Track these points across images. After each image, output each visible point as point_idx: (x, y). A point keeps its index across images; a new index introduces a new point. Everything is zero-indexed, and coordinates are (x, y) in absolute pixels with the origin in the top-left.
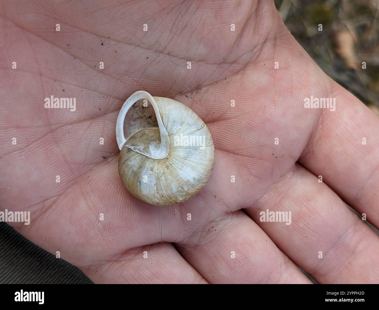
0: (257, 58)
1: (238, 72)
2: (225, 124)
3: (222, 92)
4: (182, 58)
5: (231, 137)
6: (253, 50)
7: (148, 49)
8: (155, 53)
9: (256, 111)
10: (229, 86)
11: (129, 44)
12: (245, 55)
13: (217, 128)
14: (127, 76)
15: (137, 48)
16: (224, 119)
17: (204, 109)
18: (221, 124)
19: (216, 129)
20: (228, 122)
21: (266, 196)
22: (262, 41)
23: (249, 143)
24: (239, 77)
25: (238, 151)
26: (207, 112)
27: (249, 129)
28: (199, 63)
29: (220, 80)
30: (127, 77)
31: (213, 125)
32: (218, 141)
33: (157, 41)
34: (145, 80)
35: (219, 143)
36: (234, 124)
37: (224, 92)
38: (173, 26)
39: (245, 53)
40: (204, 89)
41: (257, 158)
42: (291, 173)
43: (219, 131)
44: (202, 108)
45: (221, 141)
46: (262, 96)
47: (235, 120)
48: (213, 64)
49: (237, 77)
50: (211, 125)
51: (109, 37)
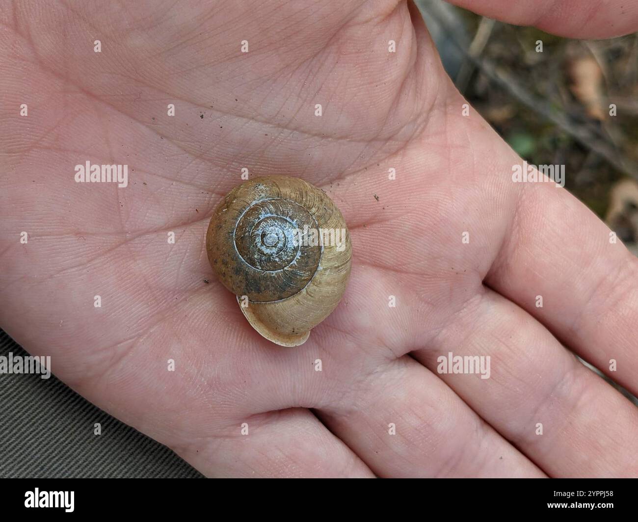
0: (421, 133)
1: (396, 153)
2: (382, 228)
3: (376, 181)
4: (316, 135)
5: (390, 246)
6: (415, 120)
7: (267, 122)
8: (276, 129)
9: (426, 207)
10: (384, 174)
11: (239, 116)
12: (406, 127)
13: (370, 234)
14: (236, 162)
15: (251, 121)
16: (380, 221)
17: (351, 207)
18: (375, 229)
19: (369, 236)
20: (386, 226)
21: (444, 331)
22: (427, 107)
23: (417, 254)
24: (398, 159)
25: (401, 267)
26: (354, 211)
27: (417, 234)
28: (340, 141)
29: (371, 165)
30: (237, 164)
31: (365, 231)
32: (371, 253)
33: (279, 112)
34: (263, 167)
35: (374, 255)
36: (395, 228)
37: (377, 182)
38: (301, 90)
39: (405, 125)
40: (348, 178)
41: (428, 275)
42: (479, 297)
43: (373, 239)
44: (347, 205)
45: (376, 253)
46: (433, 185)
47: (395, 222)
48: (359, 141)
49: (395, 160)
50: (361, 230)
51: (212, 107)
